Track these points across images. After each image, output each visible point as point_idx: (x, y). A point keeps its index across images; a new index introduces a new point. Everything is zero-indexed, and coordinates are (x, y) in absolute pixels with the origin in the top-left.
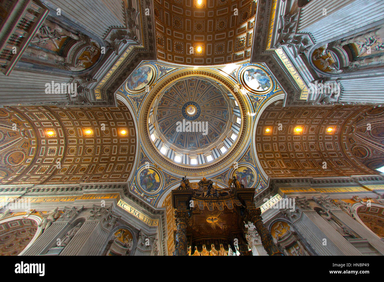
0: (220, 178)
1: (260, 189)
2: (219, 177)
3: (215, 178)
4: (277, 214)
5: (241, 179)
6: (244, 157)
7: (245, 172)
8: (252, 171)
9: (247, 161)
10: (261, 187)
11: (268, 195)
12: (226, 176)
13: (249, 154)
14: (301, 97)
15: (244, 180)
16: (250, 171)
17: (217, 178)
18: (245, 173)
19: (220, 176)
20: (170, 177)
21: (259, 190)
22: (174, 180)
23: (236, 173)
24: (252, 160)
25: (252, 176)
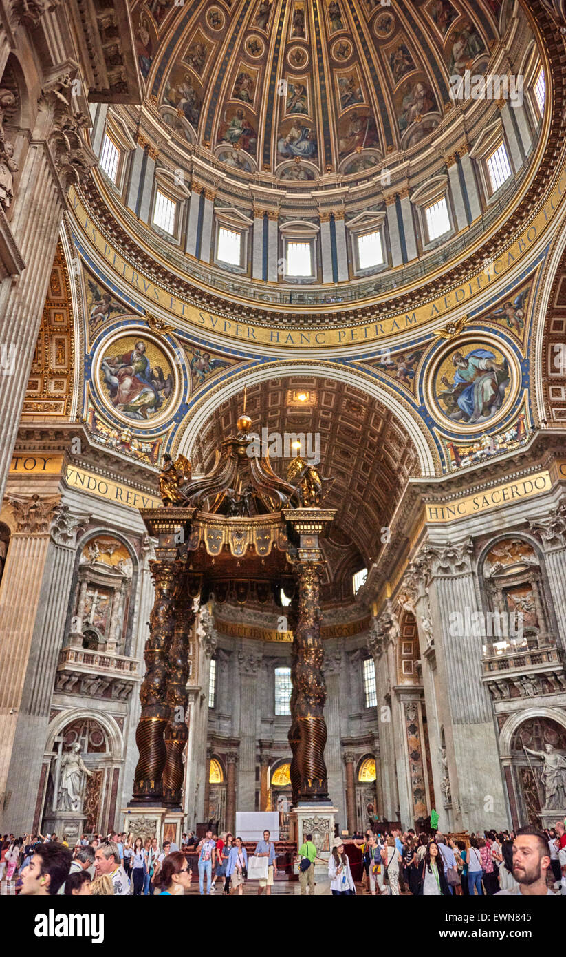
0: (97, 297)
1: (144, 450)
2: (100, 289)
4: (132, 529)
5: (129, 375)
6: (202, 352)
7: (156, 374)
8: (169, 395)
9: (192, 367)
10: (149, 450)
11: (153, 485)
12: (113, 314)
13: (216, 364)
14: (430, 506)
15: (132, 387)
16: (168, 390)
17: (91, 285)
18: (152, 376)
19: (102, 292)
21: (140, 450)
23: (137, 347)
24: (203, 382)
25: (157, 405)
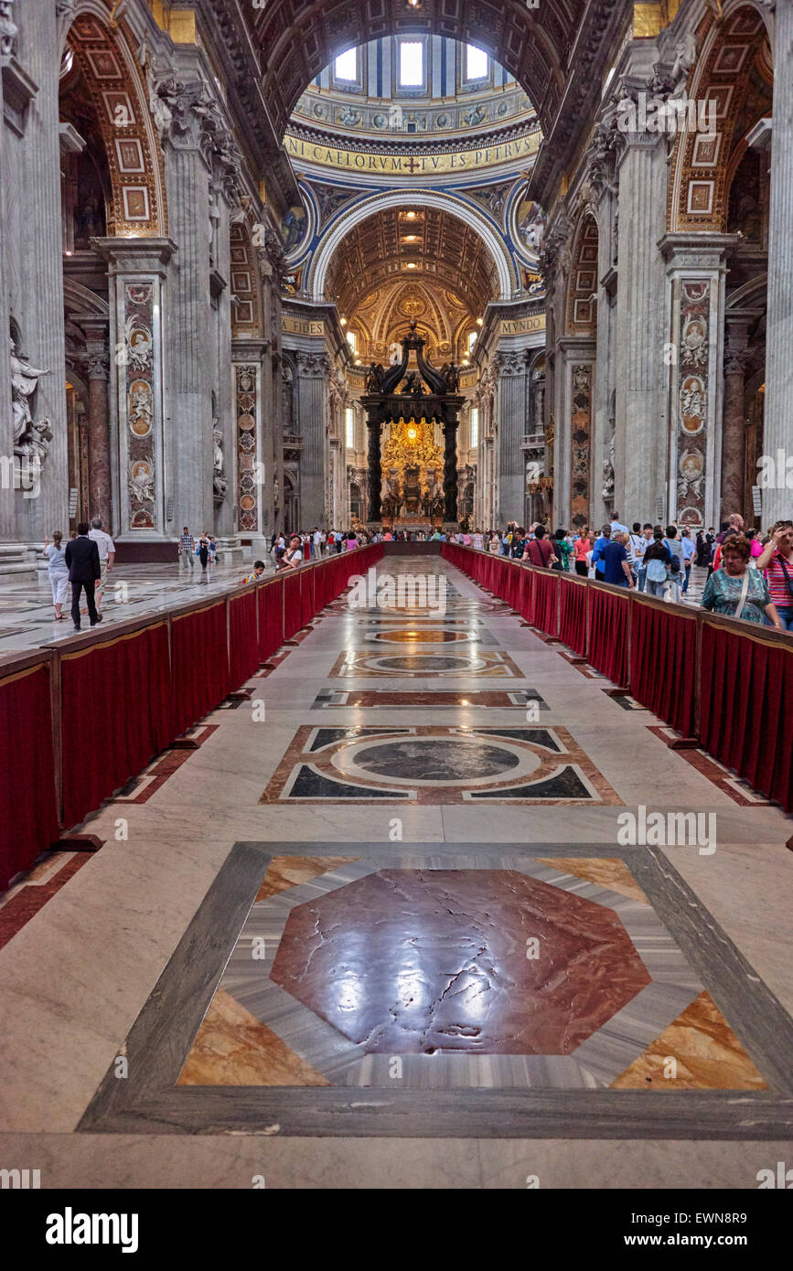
3: (471, 192)
20: (331, 190)
22: (343, 197)
